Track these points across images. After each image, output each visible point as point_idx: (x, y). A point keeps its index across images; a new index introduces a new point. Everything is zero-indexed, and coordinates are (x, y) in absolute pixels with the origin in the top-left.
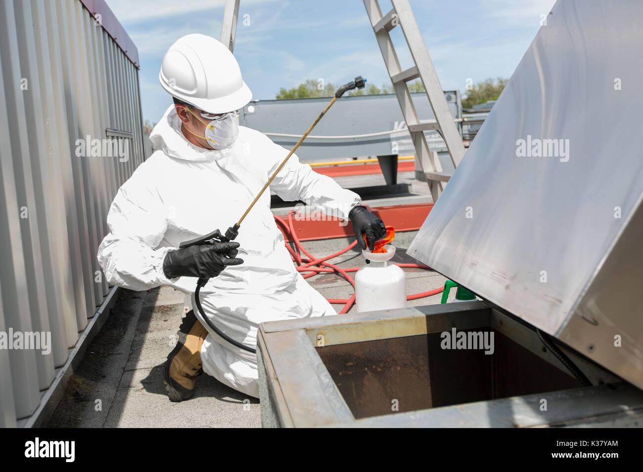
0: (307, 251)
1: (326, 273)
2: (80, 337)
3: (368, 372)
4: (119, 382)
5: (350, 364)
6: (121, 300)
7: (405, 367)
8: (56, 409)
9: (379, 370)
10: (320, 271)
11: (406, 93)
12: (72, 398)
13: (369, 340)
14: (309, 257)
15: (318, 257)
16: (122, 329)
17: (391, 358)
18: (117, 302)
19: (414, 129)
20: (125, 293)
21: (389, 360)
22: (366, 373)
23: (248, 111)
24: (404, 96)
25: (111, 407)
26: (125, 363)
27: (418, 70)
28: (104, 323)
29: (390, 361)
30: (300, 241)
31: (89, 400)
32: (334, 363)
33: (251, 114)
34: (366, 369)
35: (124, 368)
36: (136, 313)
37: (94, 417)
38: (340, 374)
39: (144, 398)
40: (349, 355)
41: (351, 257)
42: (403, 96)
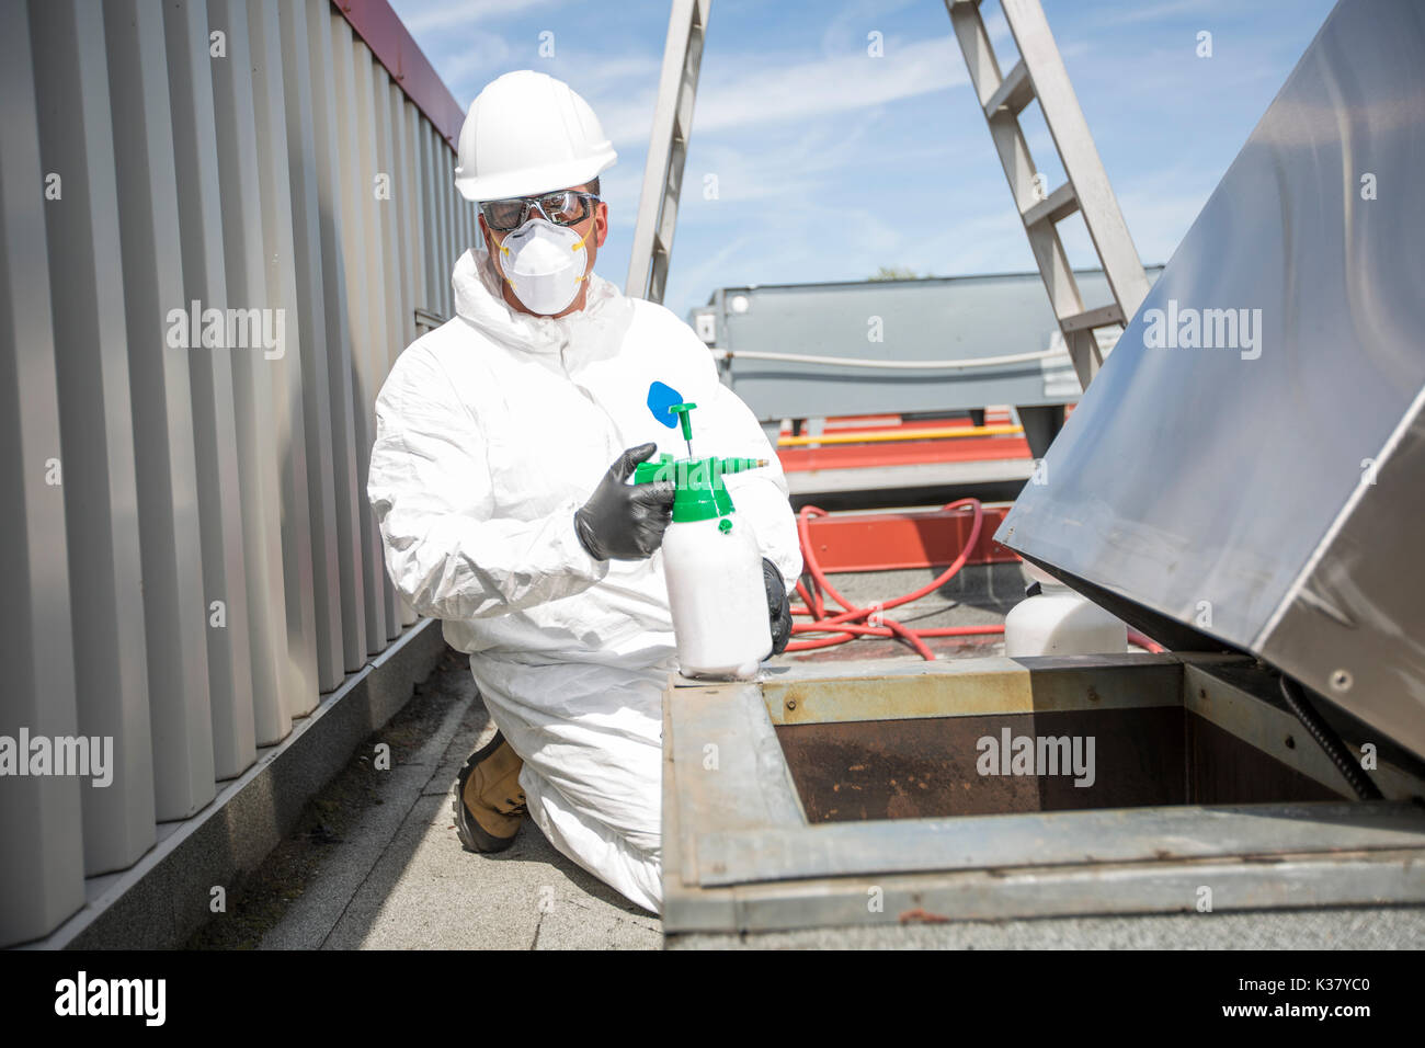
0: (840, 594)
1: (873, 637)
2: (322, 702)
3: (899, 789)
4: (408, 814)
5: (857, 768)
6: (441, 670)
7: (983, 784)
8: (274, 850)
9: (922, 785)
10: (863, 634)
11: (1055, 246)
12: (308, 835)
13: (901, 717)
14: (845, 607)
15: (860, 606)
16: (431, 723)
17: (950, 762)
18: (432, 673)
19: (1071, 325)
20: (453, 660)
21: (945, 766)
22: (892, 790)
23: (732, 309)
24: (1052, 255)
25: (381, 857)
26: (426, 781)
27: (1074, 189)
28: (399, 708)
29: (948, 766)
30: (825, 574)
31: (341, 842)
32: (823, 764)
33: (739, 314)
34: (893, 782)
35: (422, 790)
36: (467, 695)
37: (344, 872)
38: (836, 788)
39: (450, 844)
40: (855, 747)
41: (934, 611)
42: (1049, 256)
